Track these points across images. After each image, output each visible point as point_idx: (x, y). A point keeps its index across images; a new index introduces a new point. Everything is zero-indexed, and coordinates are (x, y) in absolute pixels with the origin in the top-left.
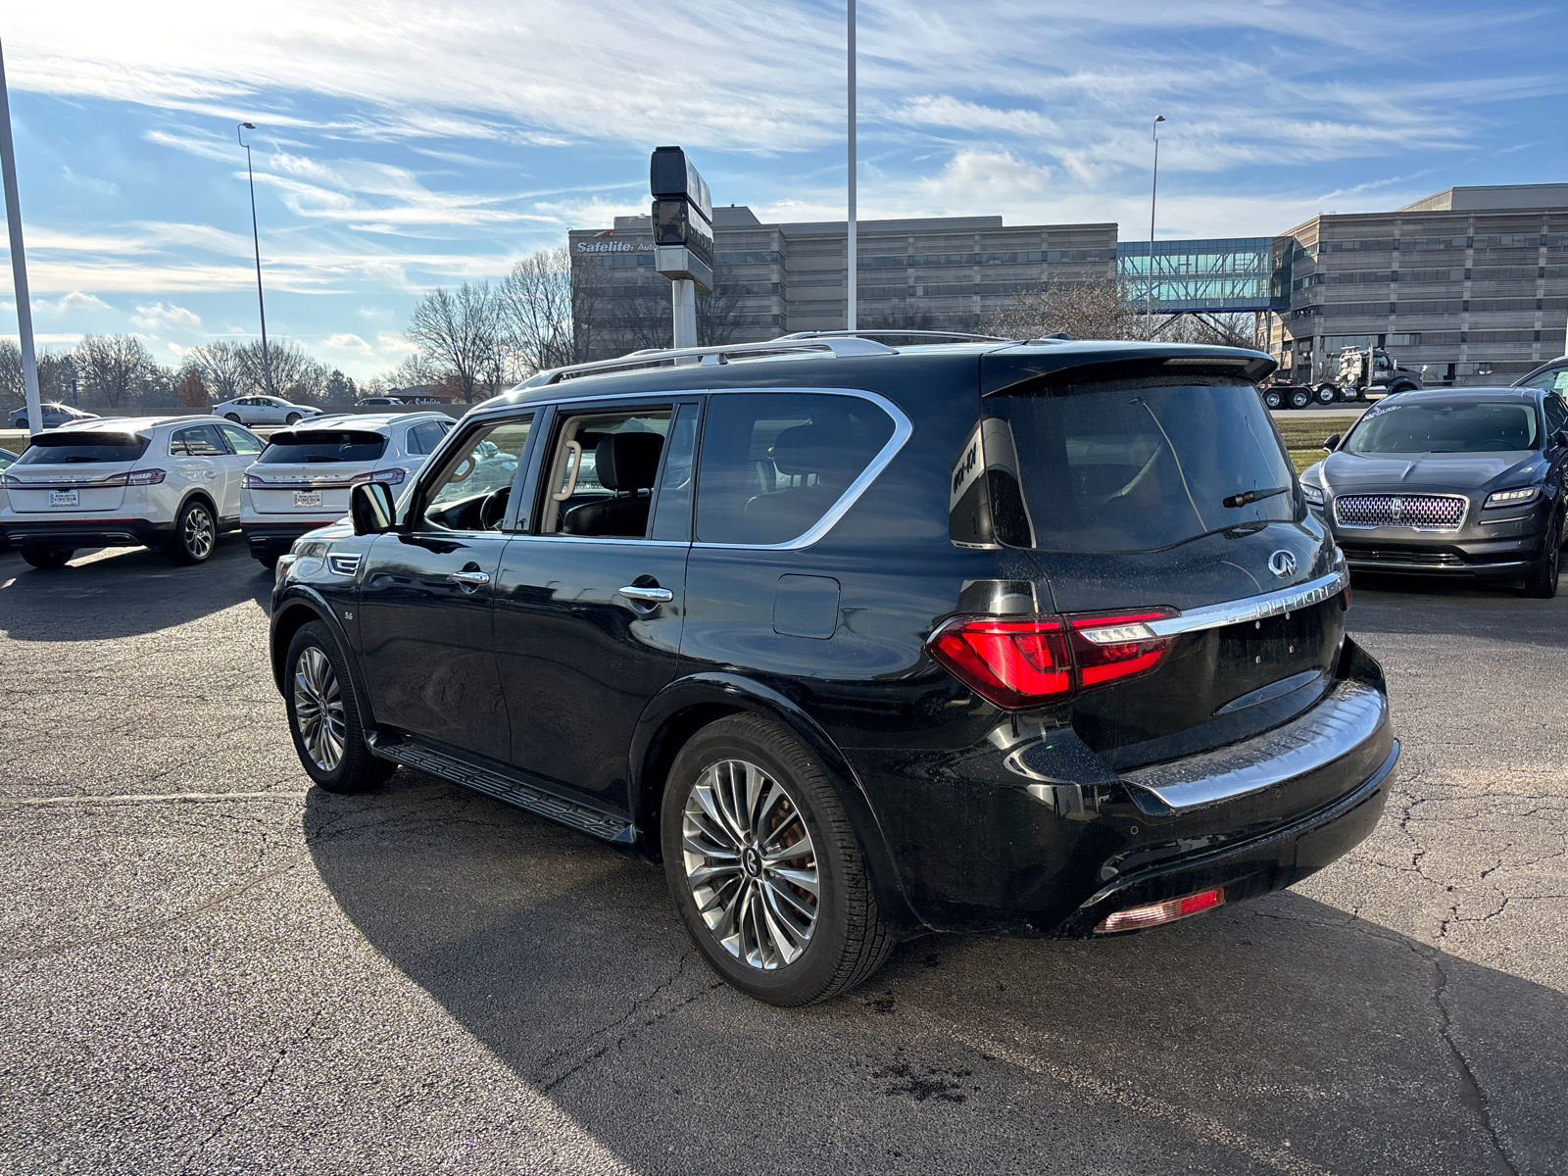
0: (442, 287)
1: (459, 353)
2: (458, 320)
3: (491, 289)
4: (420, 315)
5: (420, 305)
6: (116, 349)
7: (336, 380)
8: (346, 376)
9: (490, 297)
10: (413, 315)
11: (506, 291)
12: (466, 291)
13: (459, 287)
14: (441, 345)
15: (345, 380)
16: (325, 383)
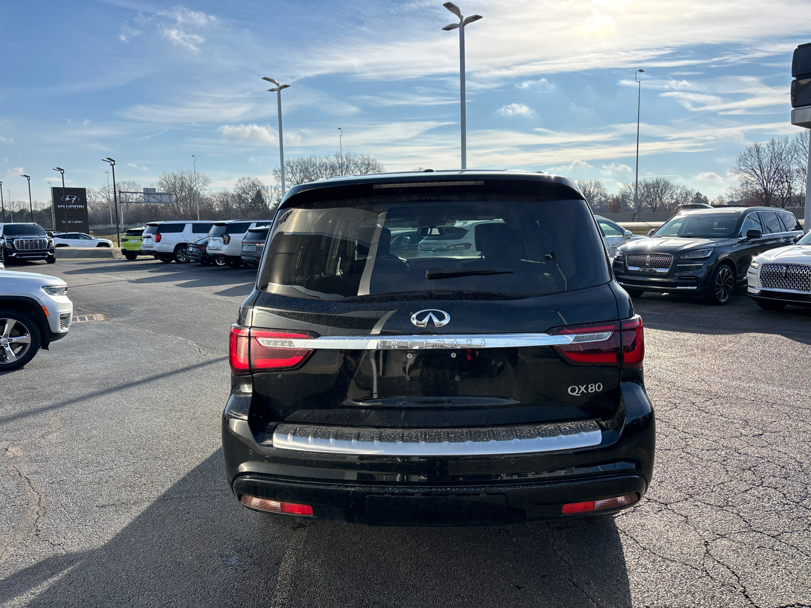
0: (758, 143)
1: (764, 180)
2: (765, 161)
3: (790, 140)
4: (743, 160)
5: (743, 153)
6: (589, 187)
7: (698, 197)
8: (703, 195)
9: (788, 145)
10: (738, 159)
11: (800, 141)
12: (773, 143)
13: (768, 142)
14: (753, 176)
15: (702, 197)
16: (691, 199)
